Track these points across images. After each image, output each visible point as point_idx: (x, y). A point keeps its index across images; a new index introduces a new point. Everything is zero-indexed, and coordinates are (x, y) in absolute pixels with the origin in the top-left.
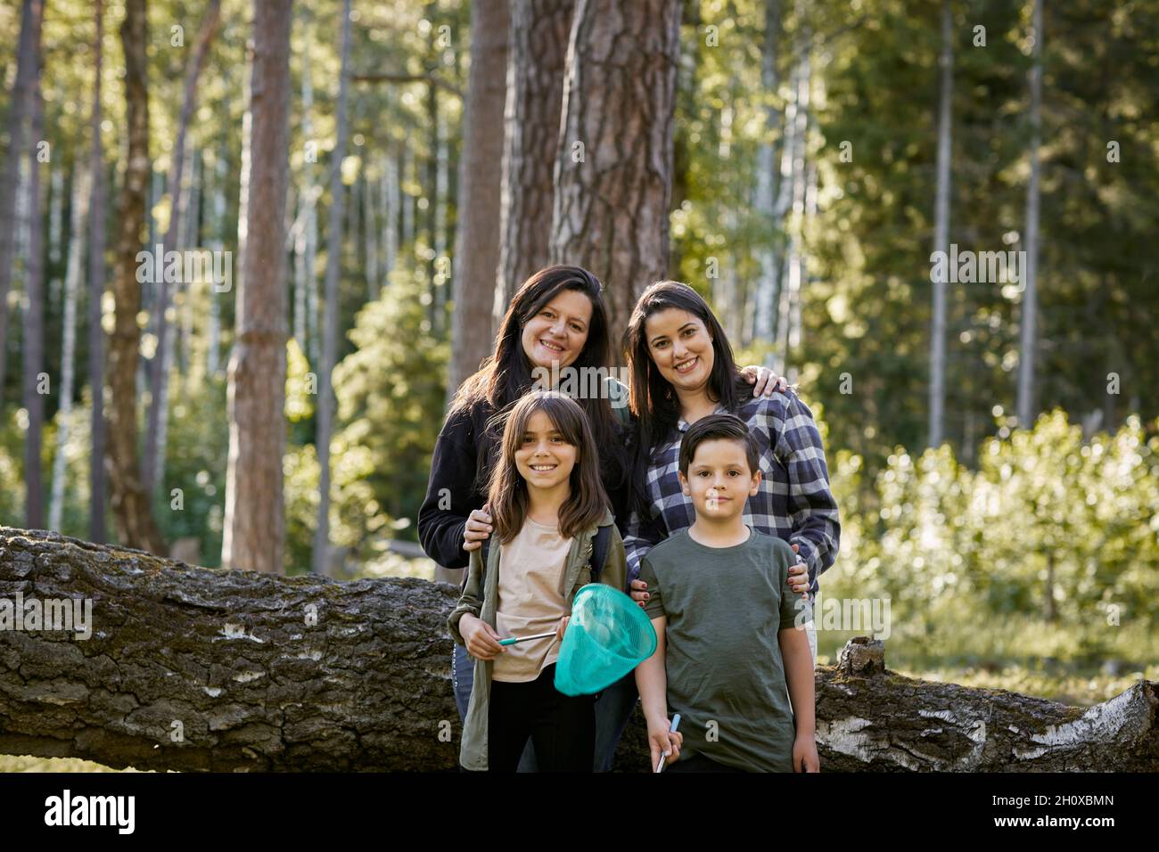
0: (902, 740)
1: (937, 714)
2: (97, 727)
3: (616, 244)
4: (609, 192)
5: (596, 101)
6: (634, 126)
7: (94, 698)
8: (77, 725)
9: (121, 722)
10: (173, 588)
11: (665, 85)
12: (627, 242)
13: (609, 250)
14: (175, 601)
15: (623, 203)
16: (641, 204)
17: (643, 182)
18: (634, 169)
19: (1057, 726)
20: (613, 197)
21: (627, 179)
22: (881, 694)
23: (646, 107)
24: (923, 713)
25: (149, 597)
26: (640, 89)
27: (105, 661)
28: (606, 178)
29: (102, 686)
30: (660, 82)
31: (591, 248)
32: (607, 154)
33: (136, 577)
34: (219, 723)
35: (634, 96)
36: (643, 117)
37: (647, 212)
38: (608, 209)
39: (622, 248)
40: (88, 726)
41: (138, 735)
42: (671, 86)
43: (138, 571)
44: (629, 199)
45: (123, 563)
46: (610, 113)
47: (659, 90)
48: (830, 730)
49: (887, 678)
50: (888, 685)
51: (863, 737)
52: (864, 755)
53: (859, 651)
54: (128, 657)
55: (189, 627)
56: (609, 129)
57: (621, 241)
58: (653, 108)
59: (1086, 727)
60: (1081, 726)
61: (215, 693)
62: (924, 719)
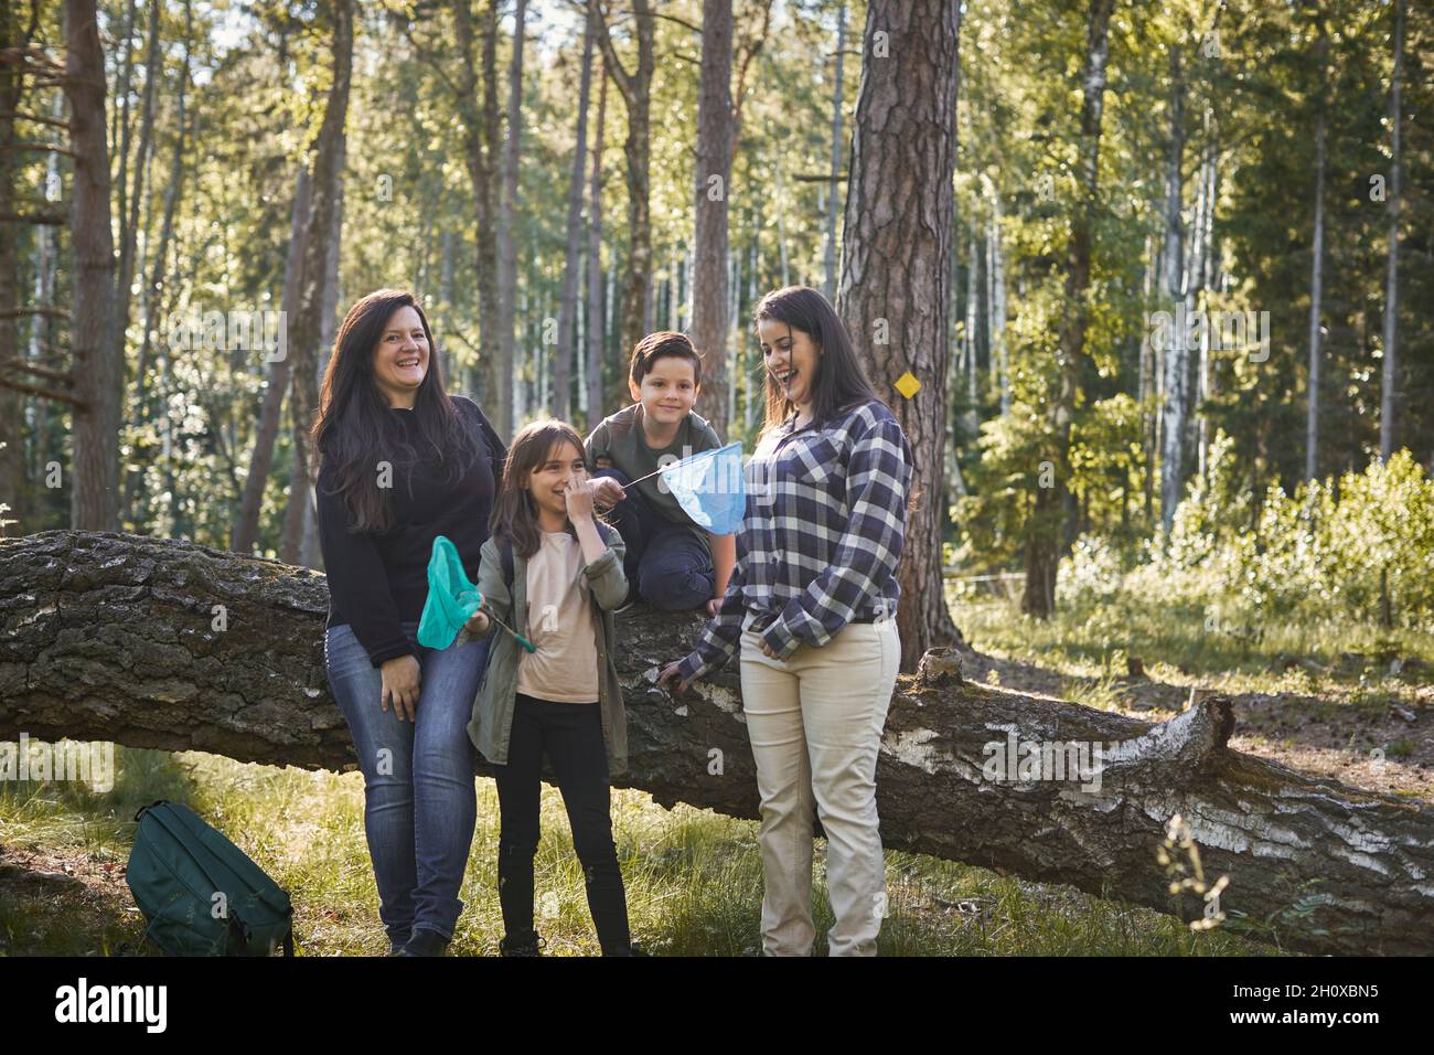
0: (966, 752)
1: (1002, 727)
2: (212, 724)
3: (891, 290)
4: (885, 244)
5: (874, 166)
6: (908, 186)
7: (202, 698)
8: (191, 722)
9: (229, 720)
10: (285, 593)
11: (937, 151)
12: (901, 289)
13: (885, 296)
14: (286, 606)
15: (897, 256)
16: (914, 255)
17: (915, 235)
18: (908, 224)
19: (1121, 742)
20: (888, 250)
21: (901, 234)
22: (950, 705)
23: (918, 169)
24: (989, 726)
25: (261, 602)
26: (913, 154)
27: (211, 661)
28: (882, 233)
29: (210, 686)
30: (931, 148)
31: (869, 295)
32: (883, 211)
33: (251, 583)
34: (320, 723)
35: (907, 160)
36: (915, 179)
37: (920, 263)
38: (884, 259)
39: (896, 294)
40: (202, 723)
41: (246, 733)
42: (942, 151)
43: (256, 577)
44: (903, 251)
45: (243, 570)
46: (886, 177)
47: (931, 155)
48: (898, 741)
49: (960, 689)
50: (960, 697)
51: (930, 749)
52: (929, 767)
53: (933, 662)
54: (233, 659)
55: (294, 631)
56: (885, 190)
57: (895, 289)
58: (924, 171)
59: (1150, 743)
60: (1145, 742)
61: (314, 693)
62: (989, 731)
